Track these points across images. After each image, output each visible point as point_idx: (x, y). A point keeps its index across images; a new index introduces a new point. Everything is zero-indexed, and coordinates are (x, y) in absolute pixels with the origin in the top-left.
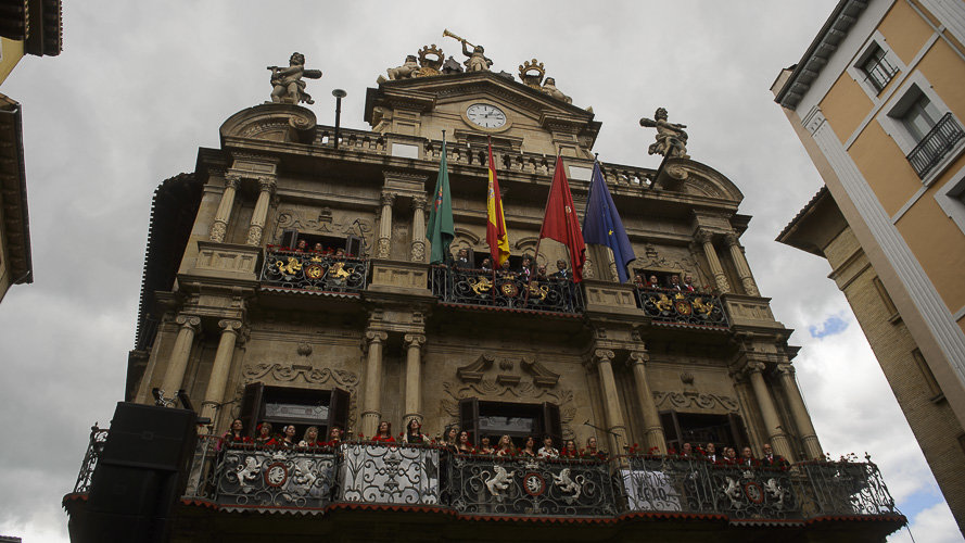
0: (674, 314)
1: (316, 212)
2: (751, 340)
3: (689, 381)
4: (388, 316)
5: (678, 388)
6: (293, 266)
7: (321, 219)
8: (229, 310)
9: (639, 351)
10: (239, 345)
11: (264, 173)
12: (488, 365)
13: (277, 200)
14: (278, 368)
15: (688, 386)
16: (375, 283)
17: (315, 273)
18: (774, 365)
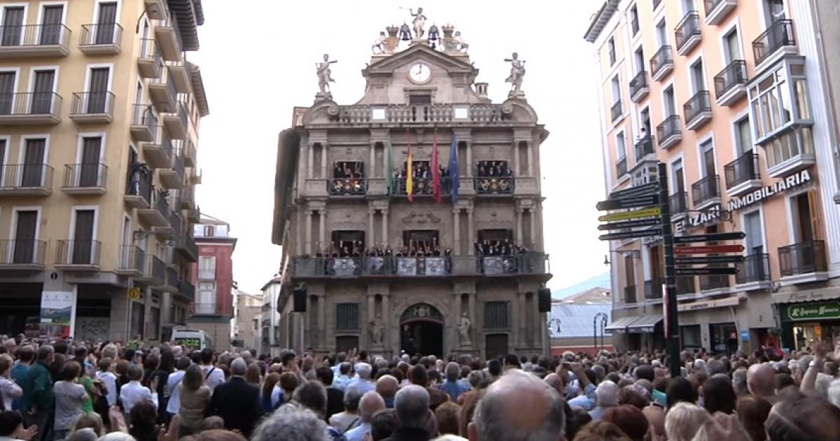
0: (490, 190)
1: (345, 149)
2: (520, 200)
3: (494, 215)
4: (375, 203)
5: (489, 218)
6: (340, 185)
7: (348, 153)
8: (320, 206)
9: (470, 209)
10: (326, 216)
11: (322, 139)
12: (414, 216)
13: (329, 147)
14: (340, 223)
15: (494, 217)
16: (370, 190)
17: (348, 187)
18: (528, 209)
